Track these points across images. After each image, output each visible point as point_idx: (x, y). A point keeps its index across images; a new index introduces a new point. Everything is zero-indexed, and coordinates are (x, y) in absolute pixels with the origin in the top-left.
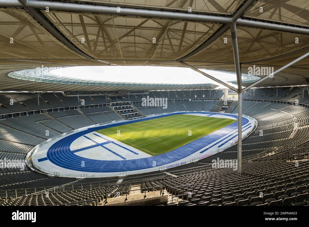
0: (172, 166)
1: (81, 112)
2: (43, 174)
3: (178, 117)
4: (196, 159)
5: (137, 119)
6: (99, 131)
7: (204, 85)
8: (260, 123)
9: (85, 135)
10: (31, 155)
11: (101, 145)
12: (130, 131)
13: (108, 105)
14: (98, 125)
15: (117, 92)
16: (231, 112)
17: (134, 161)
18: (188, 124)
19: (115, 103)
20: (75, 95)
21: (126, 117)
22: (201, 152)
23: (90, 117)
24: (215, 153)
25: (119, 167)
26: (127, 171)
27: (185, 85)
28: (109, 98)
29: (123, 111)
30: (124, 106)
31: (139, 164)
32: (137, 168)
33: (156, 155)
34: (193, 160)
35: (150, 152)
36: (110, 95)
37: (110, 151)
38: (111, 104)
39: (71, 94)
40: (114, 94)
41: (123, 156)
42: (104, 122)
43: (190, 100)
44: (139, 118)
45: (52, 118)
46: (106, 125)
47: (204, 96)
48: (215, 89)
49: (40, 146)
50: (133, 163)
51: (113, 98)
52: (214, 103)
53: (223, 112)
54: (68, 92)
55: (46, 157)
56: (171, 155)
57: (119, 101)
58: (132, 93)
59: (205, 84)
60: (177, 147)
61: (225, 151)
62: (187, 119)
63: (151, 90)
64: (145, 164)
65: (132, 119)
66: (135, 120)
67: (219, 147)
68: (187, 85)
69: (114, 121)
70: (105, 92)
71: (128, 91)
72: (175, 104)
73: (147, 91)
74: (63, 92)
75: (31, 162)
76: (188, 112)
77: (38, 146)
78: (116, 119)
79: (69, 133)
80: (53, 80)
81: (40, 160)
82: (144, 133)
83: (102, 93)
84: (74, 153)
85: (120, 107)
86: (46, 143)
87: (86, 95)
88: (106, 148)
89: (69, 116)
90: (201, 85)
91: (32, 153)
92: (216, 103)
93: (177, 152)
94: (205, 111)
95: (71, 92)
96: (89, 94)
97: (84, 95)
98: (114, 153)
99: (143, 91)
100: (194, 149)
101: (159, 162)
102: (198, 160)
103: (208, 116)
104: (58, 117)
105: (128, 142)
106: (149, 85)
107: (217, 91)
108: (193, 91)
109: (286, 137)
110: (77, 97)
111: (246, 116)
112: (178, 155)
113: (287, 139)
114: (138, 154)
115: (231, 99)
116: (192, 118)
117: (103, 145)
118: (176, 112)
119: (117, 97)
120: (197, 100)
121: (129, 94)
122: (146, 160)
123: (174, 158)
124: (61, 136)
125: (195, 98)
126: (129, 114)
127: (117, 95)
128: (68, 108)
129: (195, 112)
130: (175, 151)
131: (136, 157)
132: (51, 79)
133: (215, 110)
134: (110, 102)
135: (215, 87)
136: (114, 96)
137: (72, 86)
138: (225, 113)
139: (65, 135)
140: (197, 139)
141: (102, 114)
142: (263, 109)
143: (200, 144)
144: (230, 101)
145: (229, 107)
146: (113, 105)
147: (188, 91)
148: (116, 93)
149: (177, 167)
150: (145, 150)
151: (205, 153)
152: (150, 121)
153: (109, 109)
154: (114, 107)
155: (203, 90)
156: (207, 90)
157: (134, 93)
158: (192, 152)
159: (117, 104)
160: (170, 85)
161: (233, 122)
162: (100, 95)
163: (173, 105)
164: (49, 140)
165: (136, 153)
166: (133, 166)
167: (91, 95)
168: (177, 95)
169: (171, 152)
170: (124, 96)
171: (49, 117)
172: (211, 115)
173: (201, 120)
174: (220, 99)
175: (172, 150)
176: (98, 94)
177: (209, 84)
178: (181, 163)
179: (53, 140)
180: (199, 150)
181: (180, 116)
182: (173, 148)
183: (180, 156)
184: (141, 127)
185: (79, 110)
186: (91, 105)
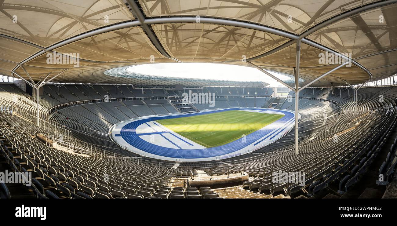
0: (227, 157)
1: (144, 103)
2: (118, 146)
3: (232, 113)
4: (250, 151)
5: (191, 113)
6: (158, 121)
7: (256, 82)
8: (303, 116)
9: (147, 123)
10: (111, 130)
11: (160, 133)
12: (186, 124)
13: (166, 98)
14: (157, 116)
15: (174, 86)
16: (280, 108)
17: (189, 151)
18: (241, 119)
19: (172, 96)
20: (140, 88)
21: (182, 111)
22: (255, 145)
23: (151, 108)
24: (268, 145)
25: (176, 154)
26: (183, 158)
27: (239, 82)
28: (166, 92)
29: (178, 105)
30: (180, 100)
31: (194, 154)
32: (193, 157)
33: (211, 147)
34: (248, 151)
35: (204, 144)
36: (167, 89)
37: (167, 139)
38: (168, 98)
39: (138, 87)
40: (171, 88)
41: (179, 145)
42: (162, 113)
43: (243, 97)
44: (193, 112)
45: (125, 105)
46: (164, 116)
47: (256, 93)
48: (266, 87)
49: (117, 125)
50: (188, 152)
51: (170, 92)
52: (265, 100)
53: (273, 108)
54: (136, 85)
55: (120, 134)
56: (226, 148)
57: (176, 95)
58: (187, 88)
59: (258, 82)
60: (232, 141)
61: (276, 142)
62: (240, 115)
63: (205, 85)
64: (200, 154)
65: (187, 113)
66: (190, 114)
67: (270, 139)
68: (241, 82)
69: (171, 113)
70: (163, 86)
71: (184, 86)
72: (228, 100)
73: (202, 86)
74: (132, 85)
75: (111, 135)
76: (241, 108)
77: (115, 125)
78: (173, 112)
79: (135, 119)
80: (128, 76)
81: (116, 135)
82: (198, 127)
83: (160, 87)
84: (139, 136)
85: (176, 101)
86: (120, 124)
87: (148, 88)
88: (164, 137)
89: (135, 105)
90: (254, 82)
91: (112, 129)
92: (267, 100)
93: (232, 145)
94: (257, 107)
95: (138, 85)
96: (150, 87)
97: (146, 88)
98: (171, 142)
99: (198, 87)
100: (248, 142)
101: (214, 153)
102: (252, 151)
103: (260, 112)
104: (128, 105)
105: (183, 134)
106: (204, 81)
107: (268, 89)
108: (246, 88)
109: (320, 125)
110: (141, 90)
111: (292, 111)
112: (233, 148)
113: (321, 126)
114: (193, 145)
115: (280, 97)
116: (246, 114)
117: (162, 134)
118: (229, 108)
119: (174, 91)
120: (249, 96)
121: (184, 89)
122: (200, 151)
123: (228, 150)
124: (130, 121)
125: (248, 95)
126: (185, 108)
127: (174, 89)
128: (135, 99)
129: (248, 108)
130: (230, 145)
131: (191, 148)
132: (127, 75)
133: (266, 107)
134: (167, 95)
135: (266, 86)
136: (171, 90)
137: (139, 80)
138: (275, 109)
139: (132, 120)
140: (251, 133)
141: (160, 106)
142: (304, 105)
143: (253, 138)
144: (279, 98)
145: (278, 104)
146: (170, 98)
147: (241, 88)
148: (173, 88)
149: (232, 158)
150: (199, 142)
151: (258, 145)
152: (204, 115)
153: (167, 102)
154: (171, 100)
155: (255, 88)
156: (259, 88)
157: (189, 88)
158: (245, 145)
159: (174, 98)
160: (223, 82)
161: (282, 117)
162: (159, 89)
163: (226, 102)
164: (122, 122)
165: (191, 145)
166: (188, 155)
167: (151, 88)
168: (230, 91)
169: (226, 145)
170: (180, 91)
171: (123, 104)
172: (263, 111)
173: (253, 115)
174: (271, 96)
175: (227, 143)
176: (156, 87)
177: (261, 82)
178: (236, 154)
179: (124, 122)
180: (252, 143)
181: (232, 112)
182: (228, 142)
183: (234, 148)
184: (196, 121)
185: (143, 100)
186: (152, 97)
